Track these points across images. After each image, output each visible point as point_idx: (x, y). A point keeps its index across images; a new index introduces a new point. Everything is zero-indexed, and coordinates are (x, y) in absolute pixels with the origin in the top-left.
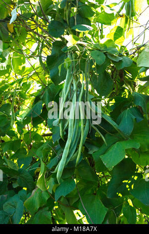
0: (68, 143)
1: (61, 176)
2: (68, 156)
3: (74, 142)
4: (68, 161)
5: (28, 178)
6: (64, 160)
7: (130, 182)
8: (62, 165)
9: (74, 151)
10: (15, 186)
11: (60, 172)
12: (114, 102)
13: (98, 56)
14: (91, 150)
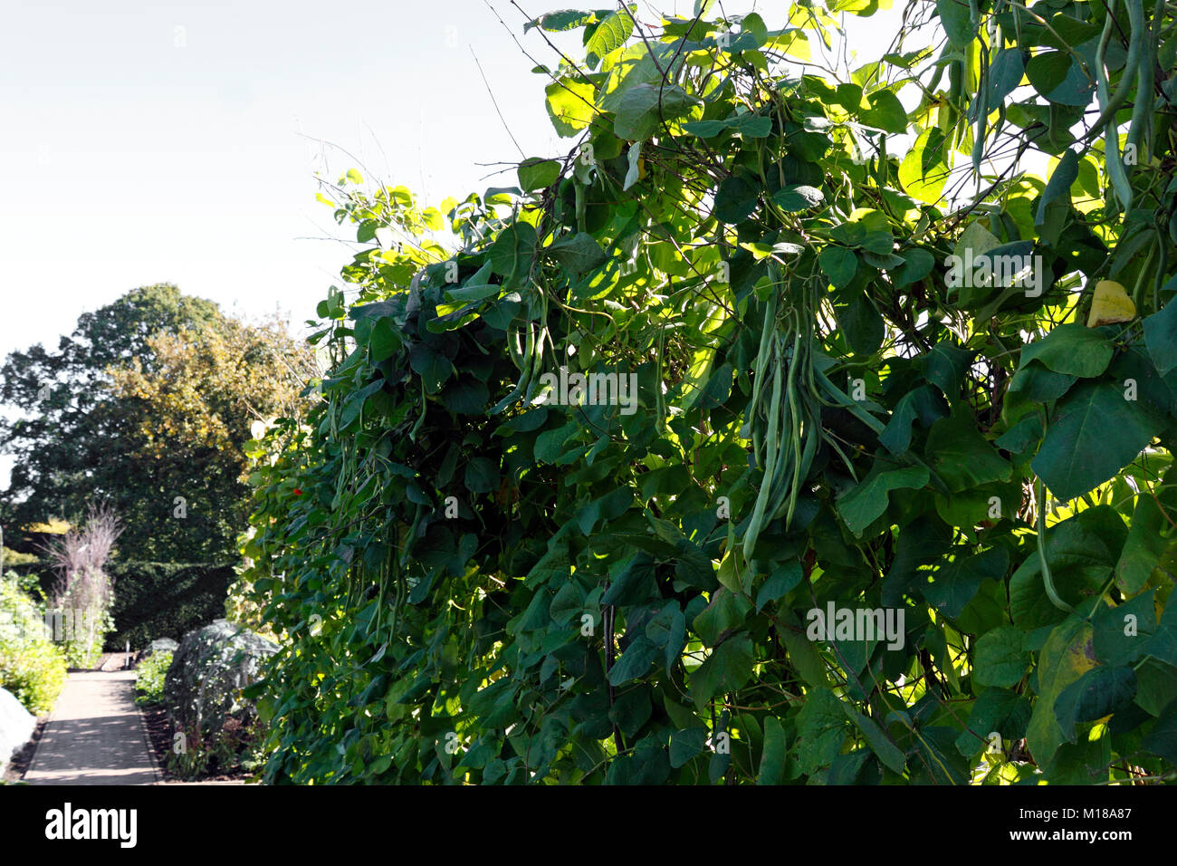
0: (767, 482)
1: (752, 552)
2: (769, 509)
3: (782, 476)
4: (770, 518)
5: (699, 561)
6: (758, 518)
7: (937, 568)
8: (755, 528)
9: (783, 496)
10: (680, 587)
11: (751, 544)
12: (888, 372)
13: (839, 262)
14: (842, 490)
